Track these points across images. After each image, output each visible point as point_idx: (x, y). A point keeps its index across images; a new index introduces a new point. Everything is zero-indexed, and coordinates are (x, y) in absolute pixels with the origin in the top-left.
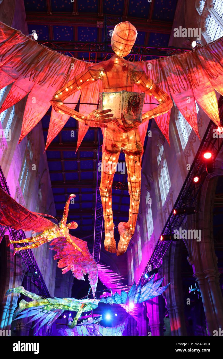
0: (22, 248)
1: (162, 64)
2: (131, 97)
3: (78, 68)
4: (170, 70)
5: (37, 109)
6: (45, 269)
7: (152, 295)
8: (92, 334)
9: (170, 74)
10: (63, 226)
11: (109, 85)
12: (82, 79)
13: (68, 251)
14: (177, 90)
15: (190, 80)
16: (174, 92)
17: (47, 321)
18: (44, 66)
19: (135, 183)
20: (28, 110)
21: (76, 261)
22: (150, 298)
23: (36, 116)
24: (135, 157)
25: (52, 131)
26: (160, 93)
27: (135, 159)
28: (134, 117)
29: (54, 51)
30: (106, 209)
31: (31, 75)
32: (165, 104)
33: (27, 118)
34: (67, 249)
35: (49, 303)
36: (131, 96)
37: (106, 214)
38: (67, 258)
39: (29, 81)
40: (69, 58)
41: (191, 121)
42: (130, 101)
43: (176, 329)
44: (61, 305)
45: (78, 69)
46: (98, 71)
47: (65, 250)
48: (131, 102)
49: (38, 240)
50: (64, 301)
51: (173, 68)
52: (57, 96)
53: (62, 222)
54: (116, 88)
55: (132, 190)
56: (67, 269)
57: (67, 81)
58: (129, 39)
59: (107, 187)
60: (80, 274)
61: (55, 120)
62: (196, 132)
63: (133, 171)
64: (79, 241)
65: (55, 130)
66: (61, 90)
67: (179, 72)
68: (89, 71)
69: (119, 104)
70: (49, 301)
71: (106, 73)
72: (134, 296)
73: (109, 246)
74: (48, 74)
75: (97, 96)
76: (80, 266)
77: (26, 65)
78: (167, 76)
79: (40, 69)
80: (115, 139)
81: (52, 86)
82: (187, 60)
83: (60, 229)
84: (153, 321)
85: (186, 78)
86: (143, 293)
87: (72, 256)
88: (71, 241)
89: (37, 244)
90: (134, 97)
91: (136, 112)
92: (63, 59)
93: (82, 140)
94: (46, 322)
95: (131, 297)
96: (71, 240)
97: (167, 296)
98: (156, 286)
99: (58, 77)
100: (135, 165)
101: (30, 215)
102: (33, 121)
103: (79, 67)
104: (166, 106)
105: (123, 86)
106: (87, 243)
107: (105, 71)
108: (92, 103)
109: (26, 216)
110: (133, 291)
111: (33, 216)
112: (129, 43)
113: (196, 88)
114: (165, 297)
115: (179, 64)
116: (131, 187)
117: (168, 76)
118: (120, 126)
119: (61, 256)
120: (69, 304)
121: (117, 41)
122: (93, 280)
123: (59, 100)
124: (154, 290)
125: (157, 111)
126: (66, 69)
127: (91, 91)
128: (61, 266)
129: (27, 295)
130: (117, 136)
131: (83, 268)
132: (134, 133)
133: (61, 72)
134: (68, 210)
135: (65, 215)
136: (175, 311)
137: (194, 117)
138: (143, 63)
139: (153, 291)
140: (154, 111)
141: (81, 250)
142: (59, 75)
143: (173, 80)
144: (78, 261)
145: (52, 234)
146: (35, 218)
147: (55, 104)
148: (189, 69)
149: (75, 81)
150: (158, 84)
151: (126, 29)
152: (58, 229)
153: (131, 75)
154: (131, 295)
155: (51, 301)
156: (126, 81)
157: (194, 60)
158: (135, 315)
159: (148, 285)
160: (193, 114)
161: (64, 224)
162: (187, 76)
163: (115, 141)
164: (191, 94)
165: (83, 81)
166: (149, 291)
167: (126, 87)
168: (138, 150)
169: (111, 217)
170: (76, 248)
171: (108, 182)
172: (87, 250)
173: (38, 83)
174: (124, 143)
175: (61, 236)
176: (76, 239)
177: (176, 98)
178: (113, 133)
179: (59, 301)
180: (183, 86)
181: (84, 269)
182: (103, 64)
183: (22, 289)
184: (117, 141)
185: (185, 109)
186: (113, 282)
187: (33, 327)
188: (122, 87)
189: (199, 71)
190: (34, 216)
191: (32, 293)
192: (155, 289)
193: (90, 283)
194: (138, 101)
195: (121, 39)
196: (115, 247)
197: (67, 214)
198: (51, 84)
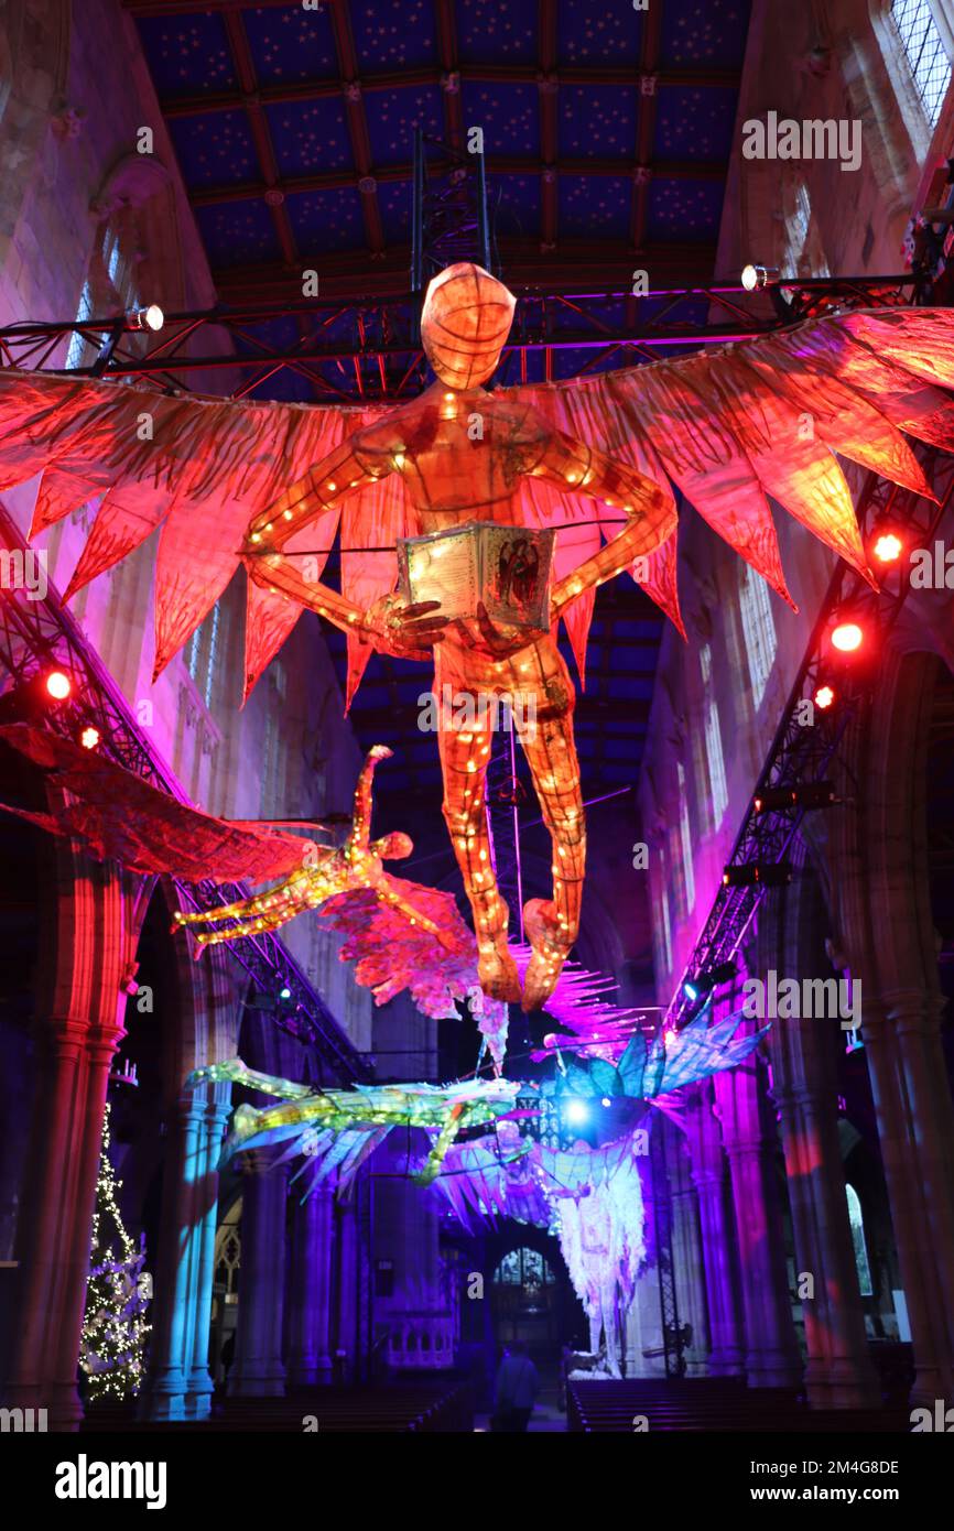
0: (220, 934)
1: (620, 388)
2: (506, 544)
3: (319, 433)
4: (651, 403)
5: (195, 572)
6: (325, 948)
7: (706, 1065)
8: (517, 1174)
9: (656, 419)
10: (358, 854)
11: (428, 499)
12: (333, 480)
13: (386, 930)
14: (690, 464)
15: (735, 428)
16: (679, 471)
17: (341, 1156)
18: (198, 441)
19: (558, 795)
20: (168, 577)
21: (420, 961)
22: (700, 1075)
23: (197, 596)
24: (546, 725)
25: (259, 638)
26: (623, 489)
27: (546, 730)
28: (523, 617)
29: (223, 400)
30: (470, 872)
31: (158, 471)
32: (644, 526)
33: (167, 603)
34: (385, 924)
35: (337, 1109)
36: (509, 540)
37: (472, 886)
38: (388, 953)
39: (156, 487)
40: (281, 409)
41: (756, 557)
42: (506, 557)
43: (804, 1169)
44: (380, 1112)
45: (318, 436)
46: (387, 453)
47: (375, 927)
48: (510, 559)
49: (273, 907)
50: (387, 1099)
51: (664, 398)
52: (256, 538)
53: (354, 841)
54: (456, 510)
55: (550, 814)
56: (392, 988)
57: (285, 476)
58: (485, 334)
59: (468, 807)
60: (441, 1001)
61: (263, 602)
62: (779, 588)
63: (545, 764)
64: (425, 893)
65: (269, 636)
66: (266, 515)
67: (689, 409)
68: (353, 453)
69: (467, 570)
70: (338, 1104)
71: (414, 461)
72: (640, 1071)
73: (494, 982)
74: (217, 464)
75: (396, 517)
76: (437, 975)
77: (134, 448)
78: (644, 425)
79: (186, 454)
80: (471, 675)
81: (235, 499)
82: (709, 375)
83: (350, 864)
84: (736, 1129)
85: (717, 424)
86: (674, 1061)
87: (402, 946)
88: (394, 897)
89: (272, 919)
90: (517, 544)
91: (528, 597)
92: (258, 415)
93: (362, 670)
94: (336, 1162)
95: (629, 1077)
96: (392, 896)
97: (773, 1056)
98: (719, 1036)
99: (252, 468)
100: (550, 748)
101: (235, 836)
102: (189, 610)
103: (320, 428)
104: (649, 534)
105: (480, 500)
106: (456, 899)
107: (410, 453)
108: (382, 546)
109: (222, 839)
110: (635, 1055)
111: (245, 838)
112: (484, 348)
113: (761, 453)
114: (766, 1061)
115: (684, 385)
116: (548, 807)
117: (650, 423)
118: (479, 647)
119: (366, 947)
120: (409, 1108)
121: (442, 342)
122: (489, 1016)
123: (266, 548)
124: (712, 1050)
125: (612, 560)
126: (275, 442)
127: (375, 502)
128: (368, 980)
129: (259, 1086)
130: (474, 666)
131: (449, 980)
132: (532, 653)
133: (261, 452)
134: (371, 800)
135: (361, 819)
136: (801, 1110)
137: (766, 541)
138: (552, 390)
139: (709, 1054)
140: (602, 563)
141: (434, 926)
142: (254, 461)
143: (669, 435)
144: (427, 959)
145: (322, 882)
146: (251, 844)
147: (254, 566)
148: (723, 399)
149: (311, 488)
150: (615, 449)
151: (465, 305)
152: (341, 864)
153: (504, 457)
154: (630, 1069)
155: (344, 1102)
156: (487, 483)
157: (738, 375)
158: (673, 1109)
159: (688, 1033)
160: (759, 535)
161: (361, 848)
162: (719, 419)
163: (469, 679)
164: (746, 472)
165: (338, 487)
166: (696, 1054)
167: (490, 503)
168: (553, 704)
169: (491, 894)
170: (413, 922)
171: (468, 793)
172: (459, 919)
173: (185, 493)
174: (501, 686)
175: (355, 885)
176: (414, 889)
177: (691, 486)
178: (461, 655)
179: (374, 1099)
180: (709, 452)
181: (455, 983)
182: (402, 426)
183: (236, 1069)
184: (478, 680)
185: (730, 519)
186: (579, 1001)
187: (296, 1177)
188: (477, 505)
189: (764, 402)
190: (248, 838)
191: (274, 1078)
192: (717, 1047)
193: (480, 1029)
194: (531, 559)
195: (452, 338)
196: (515, 985)
197: (367, 816)
198: (233, 495)
